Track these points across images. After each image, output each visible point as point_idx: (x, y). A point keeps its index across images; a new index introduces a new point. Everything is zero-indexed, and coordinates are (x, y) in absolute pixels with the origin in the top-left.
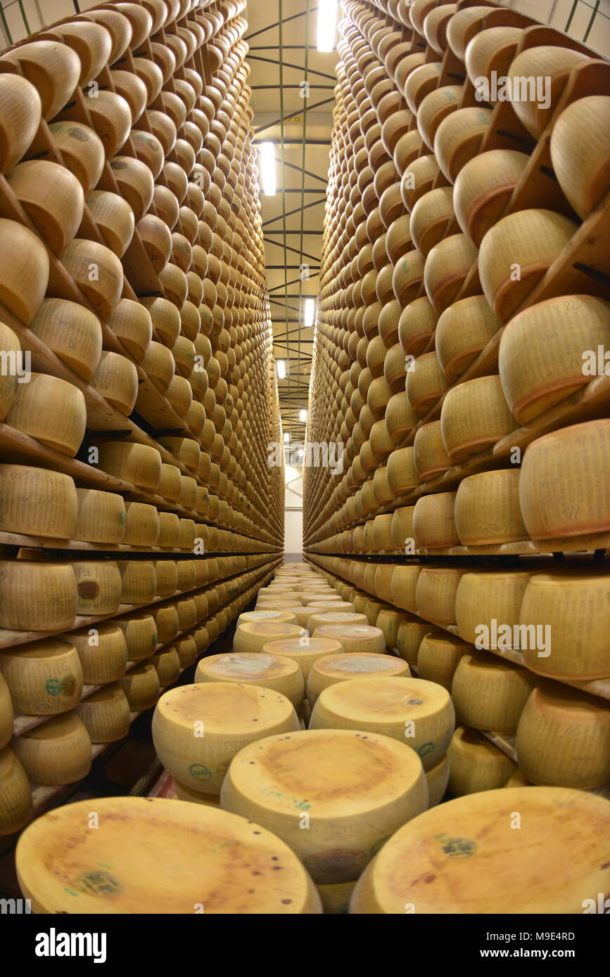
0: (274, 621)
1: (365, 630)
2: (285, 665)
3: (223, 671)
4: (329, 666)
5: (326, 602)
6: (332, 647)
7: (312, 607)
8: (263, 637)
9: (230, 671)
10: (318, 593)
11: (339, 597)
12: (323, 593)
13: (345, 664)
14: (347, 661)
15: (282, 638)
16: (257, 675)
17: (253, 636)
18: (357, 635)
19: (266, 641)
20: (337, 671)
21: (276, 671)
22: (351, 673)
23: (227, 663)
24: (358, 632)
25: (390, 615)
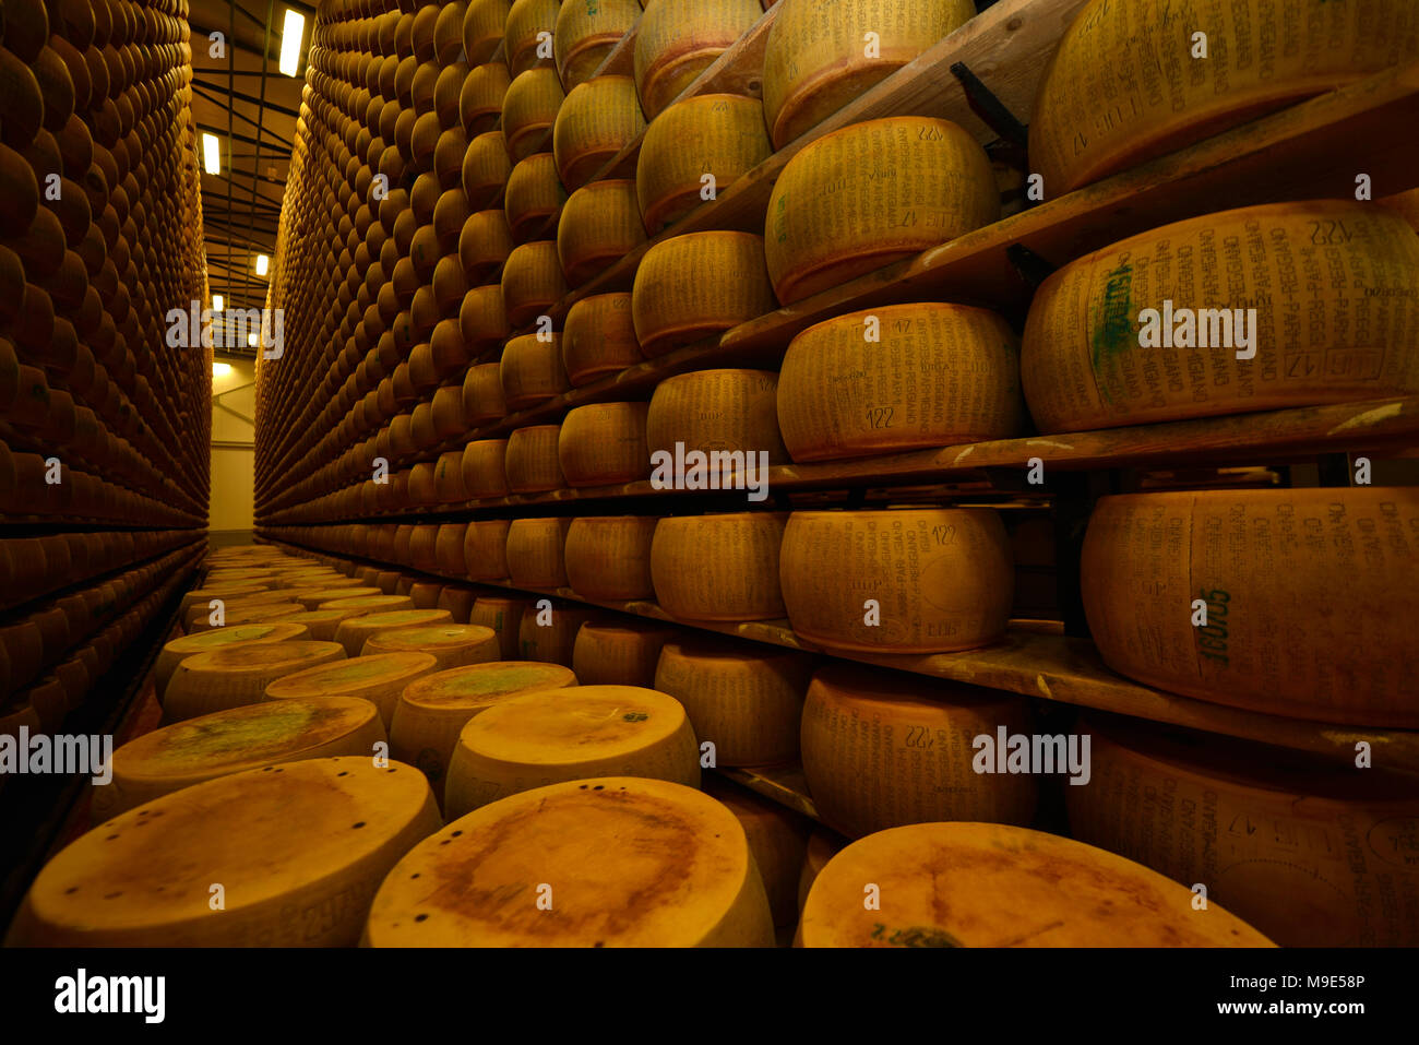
0: (263, 641)
1: (463, 631)
2: (344, 709)
3: (196, 758)
4: (434, 693)
5: (359, 600)
6: (420, 663)
7: (330, 609)
8: (255, 673)
9: (214, 753)
10: (327, 588)
11: (379, 590)
12: (339, 587)
13: (463, 685)
14: (462, 680)
15: (300, 668)
16: (290, 742)
17: (228, 676)
18: (452, 640)
19: (263, 680)
20: (457, 698)
21: (331, 724)
22: (485, 697)
23: (195, 741)
24: (449, 635)
25: (497, 604)
